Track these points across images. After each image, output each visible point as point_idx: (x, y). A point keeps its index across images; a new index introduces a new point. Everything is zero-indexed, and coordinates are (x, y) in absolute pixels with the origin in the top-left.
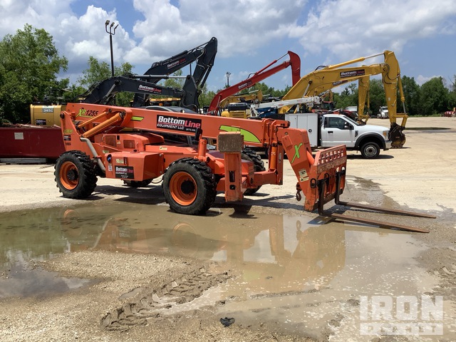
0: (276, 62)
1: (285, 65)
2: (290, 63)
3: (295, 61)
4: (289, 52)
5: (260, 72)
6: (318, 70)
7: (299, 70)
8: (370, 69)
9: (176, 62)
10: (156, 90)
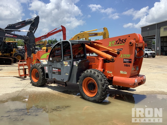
0: (56, 29)
1: (60, 31)
2: (62, 30)
5: (50, 33)
6: (81, 33)
7: (66, 33)
8: (99, 33)
9: (20, 25)
10: (14, 36)
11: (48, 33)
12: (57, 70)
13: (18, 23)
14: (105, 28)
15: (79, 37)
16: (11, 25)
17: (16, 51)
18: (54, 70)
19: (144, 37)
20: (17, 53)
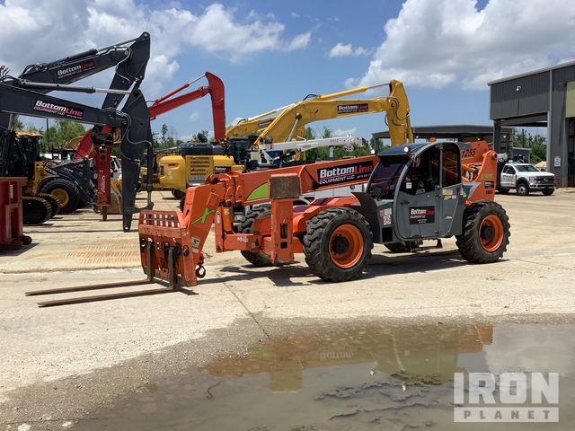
0: (187, 86)
1: (200, 93)
2: (210, 90)
3: (215, 88)
4: (208, 75)
5: (163, 99)
6: (308, 100)
7: (223, 101)
8: (374, 103)
9: (75, 68)
10: (72, 112)
11: (157, 102)
12: (423, 211)
13: (69, 60)
14: (395, 82)
15: (299, 117)
16: (38, 66)
17: (45, 173)
18: (414, 215)
19: (500, 120)
20: (52, 179)
